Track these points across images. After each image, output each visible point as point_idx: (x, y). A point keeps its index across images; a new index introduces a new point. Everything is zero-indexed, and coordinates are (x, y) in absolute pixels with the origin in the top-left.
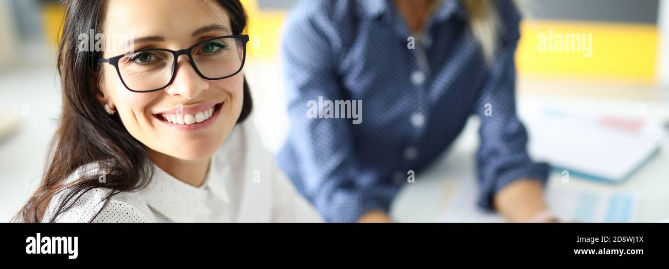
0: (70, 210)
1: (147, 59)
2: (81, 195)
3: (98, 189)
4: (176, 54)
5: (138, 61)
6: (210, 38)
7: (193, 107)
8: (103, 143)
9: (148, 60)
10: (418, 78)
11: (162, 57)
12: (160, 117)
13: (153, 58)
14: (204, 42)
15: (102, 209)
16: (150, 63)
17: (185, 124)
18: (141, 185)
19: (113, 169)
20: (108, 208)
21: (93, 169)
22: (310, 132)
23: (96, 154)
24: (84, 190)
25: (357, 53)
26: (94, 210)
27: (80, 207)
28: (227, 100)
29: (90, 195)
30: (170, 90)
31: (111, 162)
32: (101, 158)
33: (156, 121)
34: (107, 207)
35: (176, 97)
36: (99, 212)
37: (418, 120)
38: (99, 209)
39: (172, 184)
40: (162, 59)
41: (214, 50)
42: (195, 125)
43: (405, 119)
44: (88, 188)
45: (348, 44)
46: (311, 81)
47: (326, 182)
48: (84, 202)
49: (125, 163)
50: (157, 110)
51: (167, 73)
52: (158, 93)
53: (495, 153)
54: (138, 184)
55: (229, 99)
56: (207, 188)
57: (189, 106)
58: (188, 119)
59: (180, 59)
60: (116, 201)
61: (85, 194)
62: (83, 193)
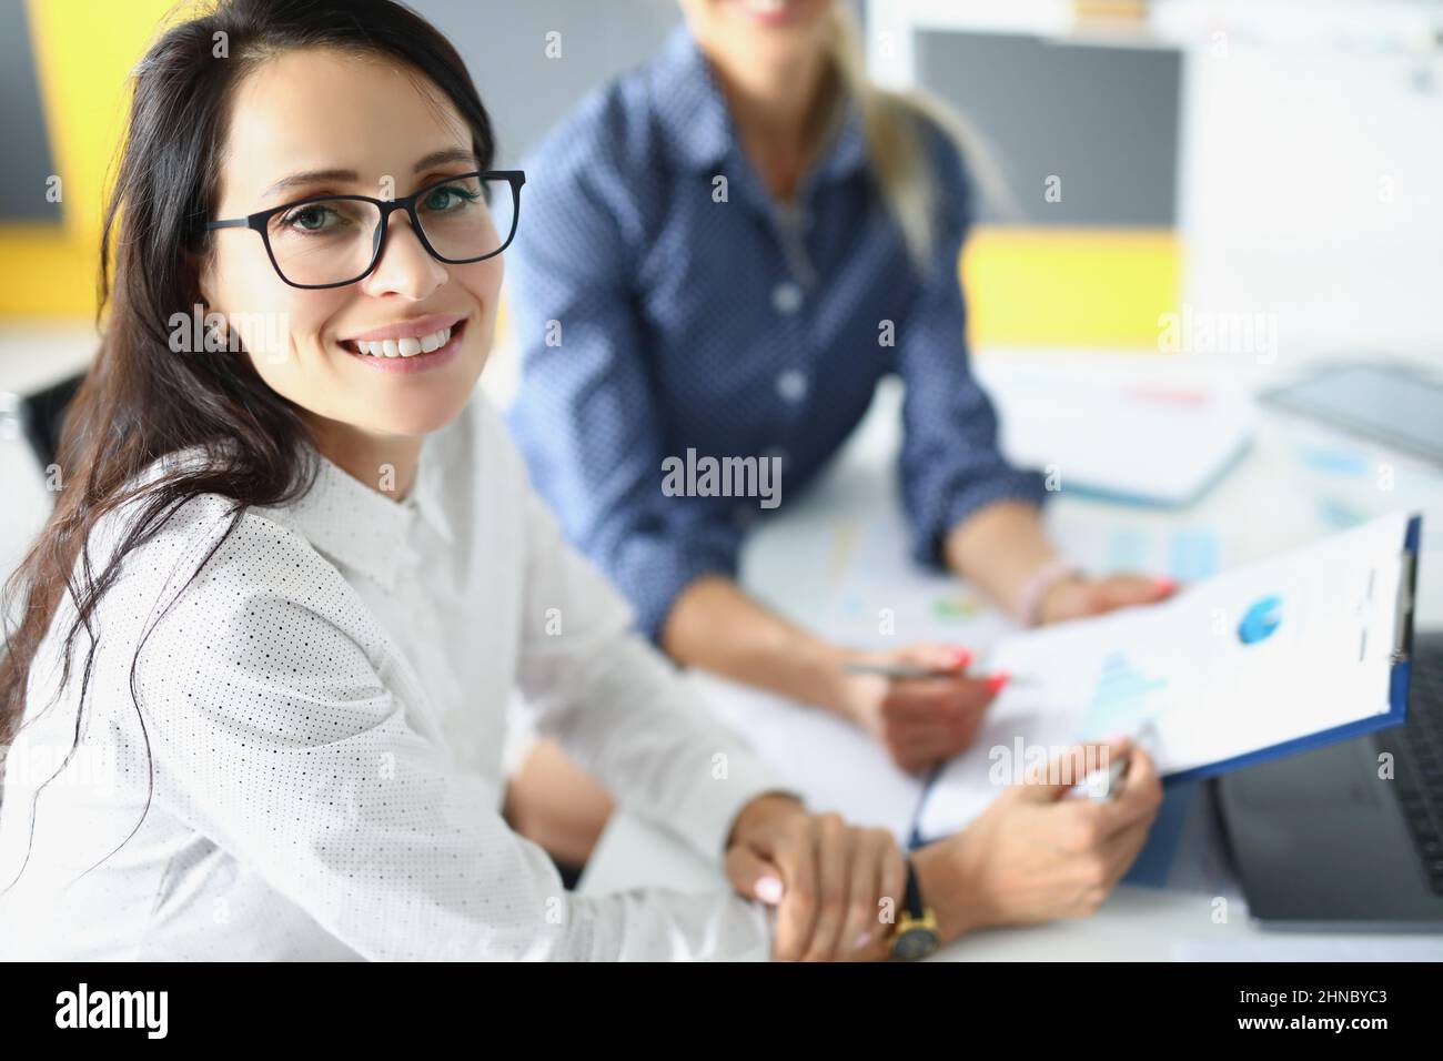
0: (155, 540)
1: (316, 220)
2: (174, 510)
3: (213, 495)
4: (386, 208)
5: (298, 225)
6: (443, 179)
7: (417, 320)
8: (210, 402)
9: (318, 224)
10: (787, 298)
11: (350, 217)
12: (349, 346)
13: (330, 219)
14: (433, 186)
15: (228, 533)
16: (326, 232)
17: (400, 357)
18: (295, 492)
19: (233, 460)
20: (240, 531)
21: (192, 460)
22: (574, 414)
23: (195, 429)
24: (181, 499)
25: (674, 244)
26: (212, 534)
27: (175, 531)
28: (473, 315)
29: (197, 509)
30: (373, 286)
31: (229, 446)
32: (208, 435)
33: (342, 356)
34: (239, 529)
35: (388, 298)
36: (224, 538)
37: (793, 386)
38: (223, 532)
39: (352, 493)
40: (351, 222)
41: (450, 206)
42: (420, 360)
43: (765, 383)
44: (188, 495)
45: (654, 228)
46: (578, 305)
47: (606, 520)
48: (184, 523)
49: (261, 445)
50: (346, 331)
51: (364, 250)
52: (346, 290)
53: (937, 451)
54: (287, 491)
55: (478, 313)
56: (414, 506)
57: (412, 322)
58: (406, 347)
59: (392, 218)
60: (253, 517)
61: (182, 508)
62: (180, 506)
